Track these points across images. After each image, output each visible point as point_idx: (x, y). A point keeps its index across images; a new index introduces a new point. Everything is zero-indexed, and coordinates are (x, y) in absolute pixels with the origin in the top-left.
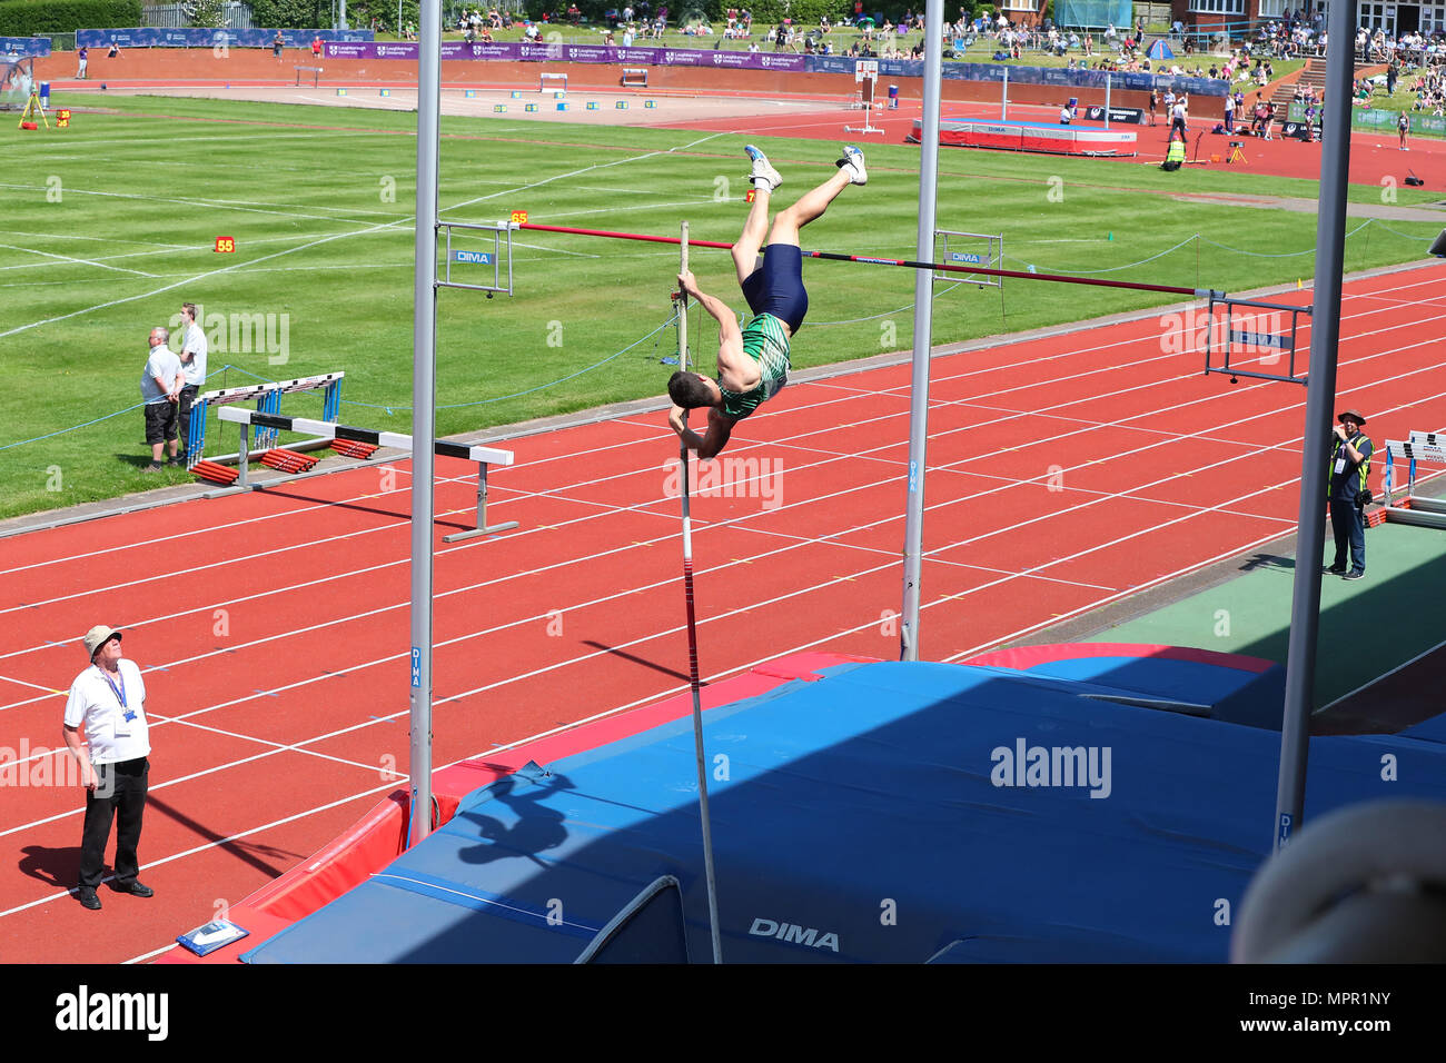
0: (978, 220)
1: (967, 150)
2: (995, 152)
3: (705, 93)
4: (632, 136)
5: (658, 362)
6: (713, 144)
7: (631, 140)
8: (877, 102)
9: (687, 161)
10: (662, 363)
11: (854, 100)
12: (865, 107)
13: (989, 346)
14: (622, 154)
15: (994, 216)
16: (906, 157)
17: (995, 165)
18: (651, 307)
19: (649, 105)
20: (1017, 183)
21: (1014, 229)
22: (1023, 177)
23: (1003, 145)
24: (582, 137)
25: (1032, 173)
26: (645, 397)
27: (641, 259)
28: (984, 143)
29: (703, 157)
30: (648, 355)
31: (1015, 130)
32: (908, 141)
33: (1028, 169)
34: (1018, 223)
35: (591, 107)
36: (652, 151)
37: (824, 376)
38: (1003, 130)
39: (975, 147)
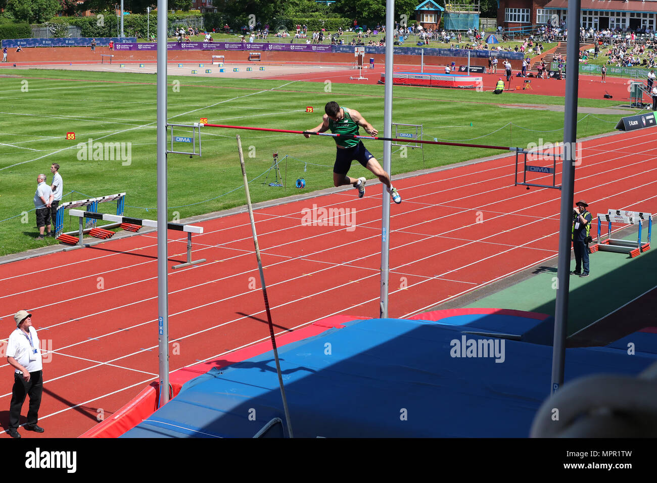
0: (411, 118)
1: (406, 86)
2: (419, 87)
3: (287, 63)
4: (255, 83)
5: (267, 185)
6: (290, 86)
7: (253, 85)
8: (365, 65)
9: (279, 94)
10: (270, 186)
11: (354, 65)
12: (359, 68)
13: (417, 175)
14: (249, 91)
15: (418, 116)
16: (378, 90)
17: (418, 93)
18: (264, 160)
19: (262, 69)
20: (428, 101)
21: (428, 122)
22: (431, 98)
23: (422, 84)
24: (232, 84)
25: (435, 96)
26: (262, 201)
27: (259, 139)
28: (413, 83)
29: (286, 92)
30: (263, 182)
31: (427, 77)
32: (379, 83)
33: (434, 94)
34: (429, 119)
35: (235, 70)
36: (263, 89)
37: (343, 190)
38: (422, 77)
39: (409, 85)
